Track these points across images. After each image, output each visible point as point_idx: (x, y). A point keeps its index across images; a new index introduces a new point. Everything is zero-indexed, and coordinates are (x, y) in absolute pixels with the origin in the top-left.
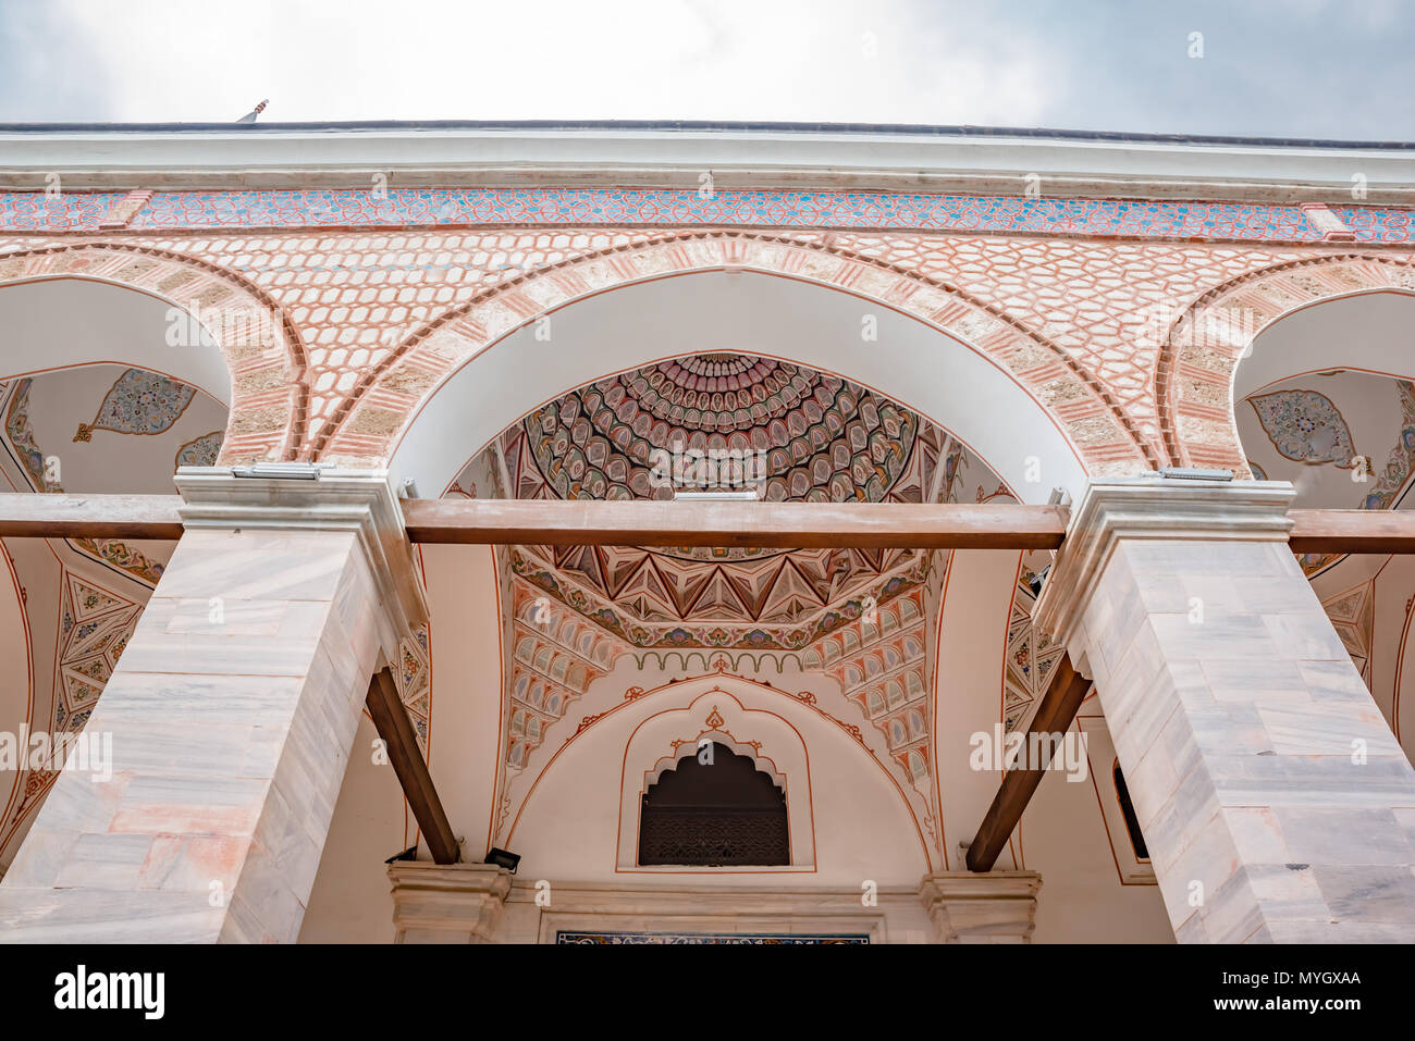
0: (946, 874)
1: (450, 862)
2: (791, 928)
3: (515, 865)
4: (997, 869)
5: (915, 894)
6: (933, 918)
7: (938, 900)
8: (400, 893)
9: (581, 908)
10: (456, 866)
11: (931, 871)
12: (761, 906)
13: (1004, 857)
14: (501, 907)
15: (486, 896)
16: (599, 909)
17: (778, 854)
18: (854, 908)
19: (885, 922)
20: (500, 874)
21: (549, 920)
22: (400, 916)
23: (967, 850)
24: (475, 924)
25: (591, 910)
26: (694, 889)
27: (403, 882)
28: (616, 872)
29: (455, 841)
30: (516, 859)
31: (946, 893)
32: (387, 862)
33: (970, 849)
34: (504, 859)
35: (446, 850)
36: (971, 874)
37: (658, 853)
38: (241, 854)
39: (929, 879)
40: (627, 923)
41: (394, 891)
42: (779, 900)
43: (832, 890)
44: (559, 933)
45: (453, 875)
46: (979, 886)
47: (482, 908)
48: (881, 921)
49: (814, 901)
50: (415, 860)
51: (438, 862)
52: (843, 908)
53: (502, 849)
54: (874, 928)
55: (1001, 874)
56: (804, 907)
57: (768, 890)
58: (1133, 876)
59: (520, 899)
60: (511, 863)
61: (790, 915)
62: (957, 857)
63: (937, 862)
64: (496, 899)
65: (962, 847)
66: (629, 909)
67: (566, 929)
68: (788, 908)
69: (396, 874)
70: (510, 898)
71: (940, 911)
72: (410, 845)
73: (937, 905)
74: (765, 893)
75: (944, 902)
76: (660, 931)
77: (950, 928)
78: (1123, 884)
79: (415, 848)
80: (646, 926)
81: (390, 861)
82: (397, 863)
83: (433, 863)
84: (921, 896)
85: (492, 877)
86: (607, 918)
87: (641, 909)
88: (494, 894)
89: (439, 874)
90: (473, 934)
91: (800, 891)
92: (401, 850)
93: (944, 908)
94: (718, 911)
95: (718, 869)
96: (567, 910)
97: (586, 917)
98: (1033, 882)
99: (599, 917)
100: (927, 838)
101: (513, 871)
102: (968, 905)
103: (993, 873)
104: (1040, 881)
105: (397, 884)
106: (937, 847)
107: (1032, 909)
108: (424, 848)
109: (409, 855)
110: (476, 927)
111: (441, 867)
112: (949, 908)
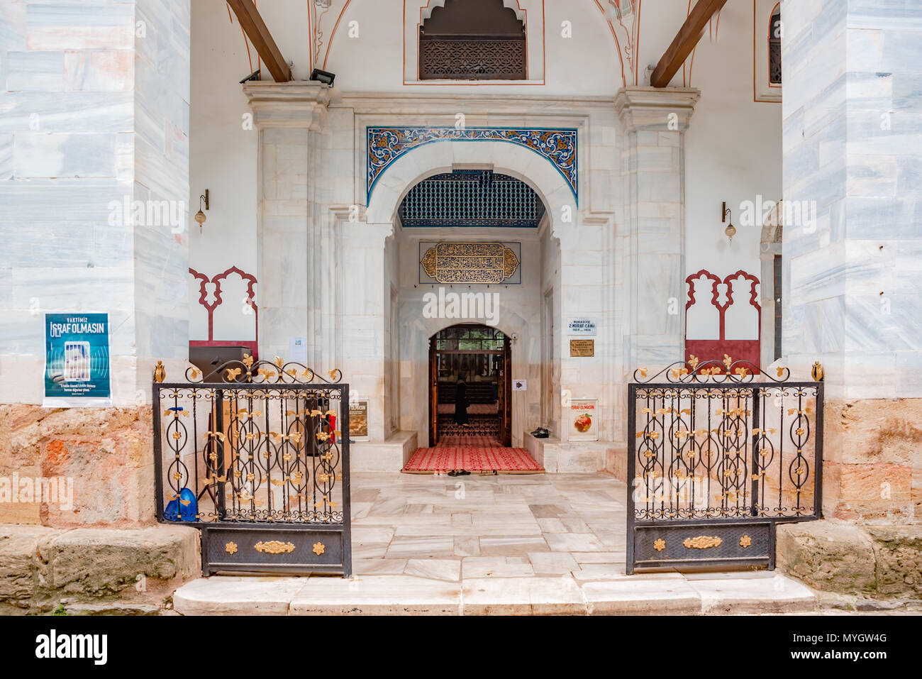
0: (635, 88)
1: (285, 80)
2: (525, 124)
3: (332, 81)
4: (671, 86)
5: (613, 102)
6: (621, 119)
7: (627, 106)
8: (255, 104)
9: (381, 111)
10: (290, 83)
11: (625, 86)
12: (506, 108)
13: (678, 78)
14: (326, 111)
15: (315, 103)
16: (394, 111)
17: (518, 70)
18: (569, 110)
19: (589, 120)
20: (322, 88)
21: (360, 119)
22: (258, 120)
23: (652, 72)
24: (310, 123)
25: (388, 111)
26: (459, 97)
27: (255, 96)
28: (404, 84)
29: (286, 65)
30: (332, 77)
31: (633, 101)
32: (241, 83)
33: (655, 71)
34: (322, 76)
35: (282, 73)
36: (652, 88)
37: (433, 71)
38: (130, 61)
39: (622, 92)
40: (414, 120)
41: (250, 102)
42: (518, 104)
43: (555, 98)
44: (368, 128)
45: (290, 90)
46: (657, 97)
47: (313, 112)
48: (586, 120)
49: (541, 105)
50: (260, 80)
51: (277, 80)
52: (562, 110)
53: (321, 69)
54: (581, 124)
55: (673, 90)
56: (533, 109)
57: (510, 97)
58: (763, 96)
59: (339, 105)
60: (329, 79)
61: (525, 114)
62: (644, 75)
63: (630, 79)
64: (322, 106)
65: (649, 69)
66: (414, 110)
67: (372, 125)
68: (523, 110)
69: (249, 90)
70: (331, 105)
71: (627, 114)
72: (255, 69)
73: (626, 110)
74: (508, 99)
75: (631, 108)
76: (437, 126)
77: (633, 126)
78: (755, 101)
79: (259, 71)
80: (426, 122)
81: (243, 82)
82: (248, 82)
83: (274, 81)
84: (616, 103)
85: (316, 90)
86: (400, 117)
87: (422, 111)
88: (320, 103)
89: (279, 90)
90: (310, 130)
91: (533, 98)
92: (249, 73)
93: (630, 112)
94: (475, 112)
95: (476, 82)
96: (372, 112)
97: (385, 117)
98: (694, 96)
99: (394, 117)
100: (626, 62)
101: (331, 86)
102: (648, 110)
103: (667, 89)
104: (698, 95)
105: (252, 98)
106: (631, 69)
107: (690, 115)
108: (265, 71)
109: (255, 77)
110: (310, 126)
111: (280, 84)
112: (633, 112)
